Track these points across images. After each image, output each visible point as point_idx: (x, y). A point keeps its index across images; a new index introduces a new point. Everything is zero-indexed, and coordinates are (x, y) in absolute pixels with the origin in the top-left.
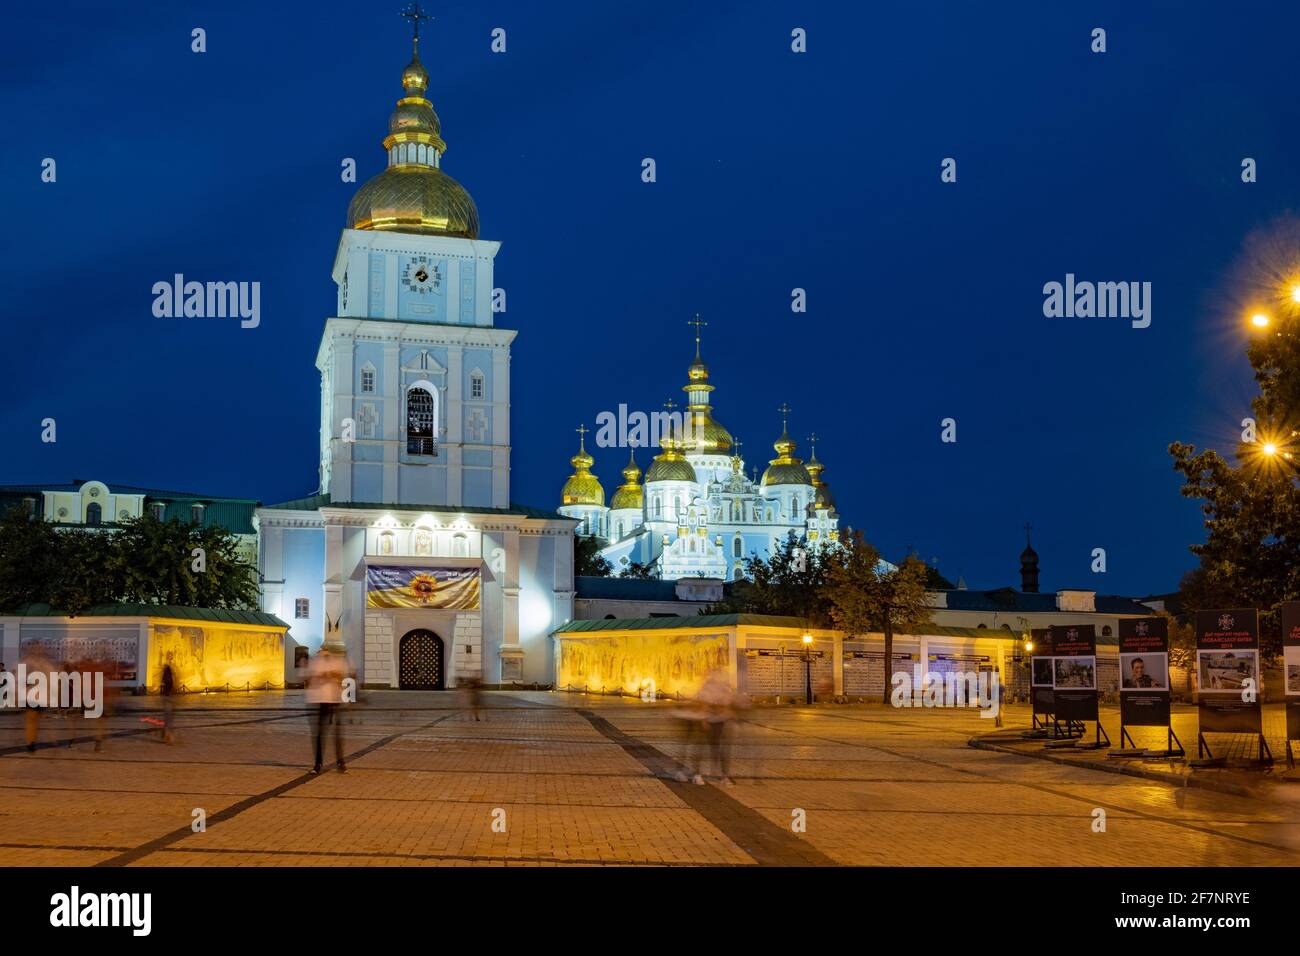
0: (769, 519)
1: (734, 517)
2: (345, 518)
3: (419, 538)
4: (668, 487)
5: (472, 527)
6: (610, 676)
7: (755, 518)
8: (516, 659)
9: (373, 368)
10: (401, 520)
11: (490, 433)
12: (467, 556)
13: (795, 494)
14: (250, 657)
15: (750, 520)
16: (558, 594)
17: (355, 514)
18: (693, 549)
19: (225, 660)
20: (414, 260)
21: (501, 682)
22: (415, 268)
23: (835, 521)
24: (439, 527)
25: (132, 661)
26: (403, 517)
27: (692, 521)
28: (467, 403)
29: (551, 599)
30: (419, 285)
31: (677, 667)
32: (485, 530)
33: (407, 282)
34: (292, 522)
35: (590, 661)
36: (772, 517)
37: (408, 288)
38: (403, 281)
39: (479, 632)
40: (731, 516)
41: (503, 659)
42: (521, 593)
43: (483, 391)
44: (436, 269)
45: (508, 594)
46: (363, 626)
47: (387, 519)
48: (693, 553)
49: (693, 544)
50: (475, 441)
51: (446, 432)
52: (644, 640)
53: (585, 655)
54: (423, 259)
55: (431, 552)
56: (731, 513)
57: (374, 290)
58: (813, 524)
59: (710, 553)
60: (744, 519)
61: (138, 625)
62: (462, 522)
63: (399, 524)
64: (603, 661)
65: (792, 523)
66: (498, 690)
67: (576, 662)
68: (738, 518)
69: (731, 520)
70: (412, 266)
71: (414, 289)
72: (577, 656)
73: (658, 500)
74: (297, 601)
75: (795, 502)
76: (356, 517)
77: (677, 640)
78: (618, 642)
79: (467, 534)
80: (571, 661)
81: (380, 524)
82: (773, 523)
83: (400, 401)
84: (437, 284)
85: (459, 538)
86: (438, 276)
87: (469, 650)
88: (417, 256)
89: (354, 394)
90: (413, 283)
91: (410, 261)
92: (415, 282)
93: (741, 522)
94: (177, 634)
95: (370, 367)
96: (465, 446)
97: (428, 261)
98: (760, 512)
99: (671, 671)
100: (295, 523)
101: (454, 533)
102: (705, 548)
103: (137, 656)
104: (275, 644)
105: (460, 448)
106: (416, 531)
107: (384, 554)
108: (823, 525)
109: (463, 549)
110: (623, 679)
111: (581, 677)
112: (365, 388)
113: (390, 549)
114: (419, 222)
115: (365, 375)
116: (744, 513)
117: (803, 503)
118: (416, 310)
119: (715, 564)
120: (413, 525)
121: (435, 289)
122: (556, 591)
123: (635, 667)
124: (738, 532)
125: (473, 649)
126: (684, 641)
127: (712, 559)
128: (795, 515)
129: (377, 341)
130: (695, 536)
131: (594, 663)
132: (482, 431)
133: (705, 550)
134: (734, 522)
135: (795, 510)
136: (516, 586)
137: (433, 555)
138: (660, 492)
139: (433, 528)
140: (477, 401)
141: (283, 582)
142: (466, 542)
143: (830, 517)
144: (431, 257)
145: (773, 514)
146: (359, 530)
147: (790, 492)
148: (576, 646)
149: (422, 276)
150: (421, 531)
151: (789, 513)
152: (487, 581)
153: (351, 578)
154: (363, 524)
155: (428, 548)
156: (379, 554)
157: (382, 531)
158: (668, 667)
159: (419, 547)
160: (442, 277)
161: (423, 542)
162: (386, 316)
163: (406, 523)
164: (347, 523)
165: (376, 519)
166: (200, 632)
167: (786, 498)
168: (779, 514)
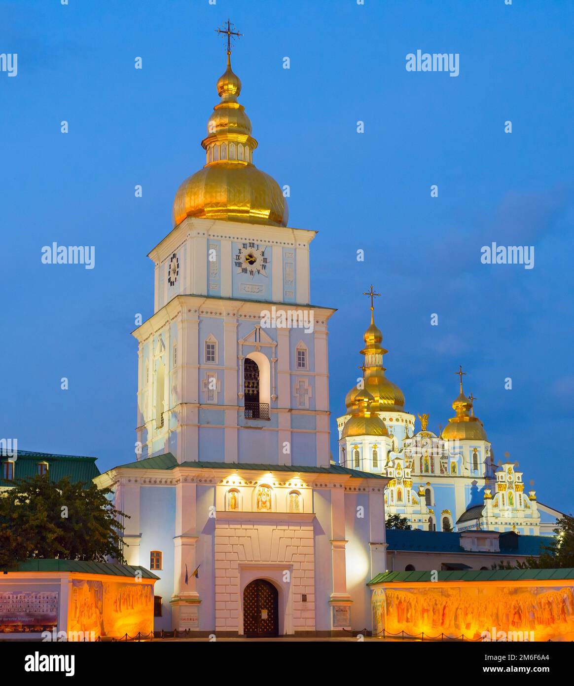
0: (454, 471)
1: (423, 469)
2: (198, 476)
3: (260, 495)
4: (366, 441)
5: (305, 485)
6: (443, 623)
7: (442, 471)
8: (345, 607)
9: (215, 340)
10: (244, 478)
11: (312, 399)
12: (301, 511)
13: (475, 450)
14: (133, 608)
15: (437, 472)
16: (374, 546)
17: (206, 473)
18: (400, 498)
19: (117, 611)
20: (245, 246)
21: (332, 629)
22: (245, 252)
23: (520, 474)
24: (277, 485)
25: (53, 614)
26: (247, 476)
27: (399, 473)
28: (294, 372)
29: (368, 551)
30: (249, 267)
31: (517, 616)
32: (316, 487)
33: (239, 264)
34: (147, 480)
35: (419, 609)
36: (457, 470)
37: (239, 270)
38: (236, 264)
39: (312, 582)
40: (421, 469)
41: (334, 607)
42: (347, 545)
43: (307, 361)
44: (263, 254)
45: (336, 547)
46: (214, 577)
47: (234, 478)
48: (400, 503)
49: (399, 494)
50: (300, 407)
51: (277, 398)
52: (480, 591)
53: (413, 604)
54: (252, 245)
55: (270, 508)
56: (421, 465)
57: (212, 272)
58: (502, 477)
59: (415, 502)
60: (433, 471)
61: (59, 580)
62: (297, 481)
63: (243, 482)
64: (434, 609)
65: (473, 475)
66: (330, 636)
67: (403, 610)
68: (427, 471)
69: (421, 472)
70: (243, 250)
71: (245, 270)
72: (405, 605)
73: (357, 453)
74: (152, 554)
75: (475, 456)
76: (206, 476)
77: (516, 591)
78: (451, 592)
79: (300, 491)
80: (398, 609)
81: (227, 482)
82: (457, 475)
83: (238, 371)
84: (264, 267)
85: (294, 495)
86: (265, 260)
87: (304, 598)
88: (247, 242)
89: (199, 363)
90: (244, 266)
91: (241, 247)
92: (246, 265)
93: (430, 474)
94: (86, 587)
95: (213, 339)
96: (293, 411)
97: (256, 246)
98: (446, 465)
99: (511, 620)
100: (150, 482)
101: (290, 490)
102: (410, 498)
103: (58, 609)
104: (148, 595)
105: (289, 414)
106: (258, 488)
107: (231, 510)
108: (510, 478)
109: (297, 506)
110: (457, 627)
111: (409, 624)
112: (208, 359)
113: (235, 505)
114: (248, 212)
115: (208, 347)
116: (432, 466)
117: (482, 457)
118: (246, 289)
119: (419, 513)
120: (256, 483)
121: (262, 271)
122: (372, 544)
123: (470, 616)
124: (428, 483)
125: (309, 598)
126: (523, 592)
127: (417, 508)
128: (476, 468)
129: (218, 316)
130: (401, 487)
131: (424, 611)
132: (307, 397)
133: (411, 500)
134: (424, 474)
135: (475, 464)
136: (344, 540)
137: (273, 510)
138: (359, 446)
139: (273, 486)
140: (302, 371)
141: (140, 536)
142: (300, 498)
143: (515, 472)
144: (259, 242)
145: (457, 467)
146: (209, 488)
147: (470, 447)
148: (402, 595)
149: (251, 260)
150: (261, 488)
151: (470, 466)
152: (318, 535)
153: (202, 533)
154: (213, 483)
155: (268, 504)
156: (227, 510)
157: (229, 488)
158: (507, 616)
159: (260, 503)
160: (268, 261)
161: (264, 498)
162: (222, 295)
163: (249, 481)
164: (199, 480)
165: (225, 477)
166: (100, 584)
167: (468, 453)
168: (462, 467)
